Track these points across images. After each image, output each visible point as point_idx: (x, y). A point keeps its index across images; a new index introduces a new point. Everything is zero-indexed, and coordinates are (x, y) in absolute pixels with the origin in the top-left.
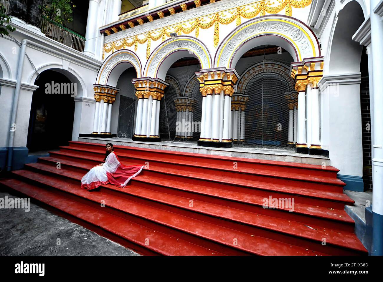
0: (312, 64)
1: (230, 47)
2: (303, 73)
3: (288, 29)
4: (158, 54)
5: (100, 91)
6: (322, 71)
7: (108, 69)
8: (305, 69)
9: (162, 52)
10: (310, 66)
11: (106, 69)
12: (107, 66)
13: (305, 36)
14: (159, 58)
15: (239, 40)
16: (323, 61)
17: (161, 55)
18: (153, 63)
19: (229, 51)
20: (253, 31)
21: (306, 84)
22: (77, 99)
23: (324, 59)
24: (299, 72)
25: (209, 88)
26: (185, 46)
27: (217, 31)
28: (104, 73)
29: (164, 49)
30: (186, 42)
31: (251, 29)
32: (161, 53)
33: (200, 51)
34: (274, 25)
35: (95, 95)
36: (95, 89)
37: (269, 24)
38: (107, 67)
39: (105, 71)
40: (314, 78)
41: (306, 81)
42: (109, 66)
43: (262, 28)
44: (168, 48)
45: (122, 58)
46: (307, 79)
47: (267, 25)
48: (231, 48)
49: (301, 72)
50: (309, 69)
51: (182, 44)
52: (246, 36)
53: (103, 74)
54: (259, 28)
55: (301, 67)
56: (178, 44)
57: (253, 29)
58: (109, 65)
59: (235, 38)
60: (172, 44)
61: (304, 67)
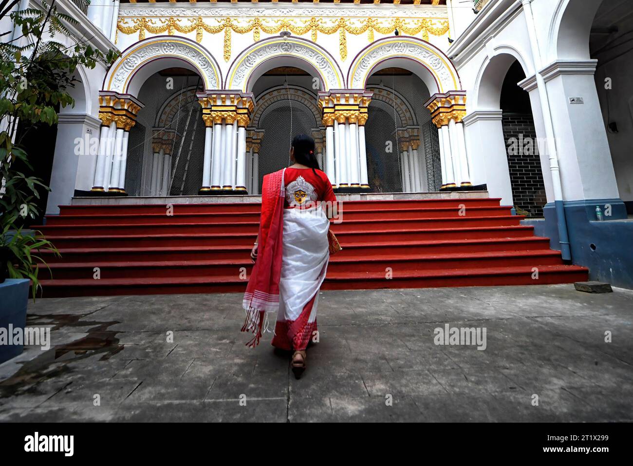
0: (456, 97)
1: (364, 64)
2: (445, 106)
3: (427, 55)
4: (251, 57)
5: (114, 104)
6: (464, 105)
7: (130, 64)
8: (449, 101)
9: (257, 54)
10: (454, 98)
11: (126, 65)
12: (131, 59)
13: (445, 67)
14: (252, 63)
15: (374, 57)
16: (465, 95)
17: (254, 58)
18: (241, 69)
19: (362, 70)
20: (390, 50)
21: (449, 117)
22: (62, 117)
23: (467, 94)
24: (442, 104)
25: (342, 114)
26: (296, 52)
27: (344, 41)
28: (121, 71)
29: (260, 51)
30: (300, 47)
31: (388, 47)
32: (255, 55)
33: (322, 63)
34: (413, 48)
35: (100, 112)
36: (101, 100)
37: (407, 46)
38: (128, 60)
39: (122, 67)
40: (459, 112)
41: (449, 114)
42: (134, 59)
43: (400, 48)
44: (268, 50)
45: (167, 50)
46: (450, 112)
47: (406, 46)
48: (364, 66)
49: (444, 104)
50: (453, 102)
51: (293, 48)
52: (382, 54)
53: (119, 74)
54: (397, 48)
55: (444, 99)
56: (286, 47)
57: (390, 48)
58: (134, 57)
59: (370, 55)
60: (276, 45)
61: (448, 98)
